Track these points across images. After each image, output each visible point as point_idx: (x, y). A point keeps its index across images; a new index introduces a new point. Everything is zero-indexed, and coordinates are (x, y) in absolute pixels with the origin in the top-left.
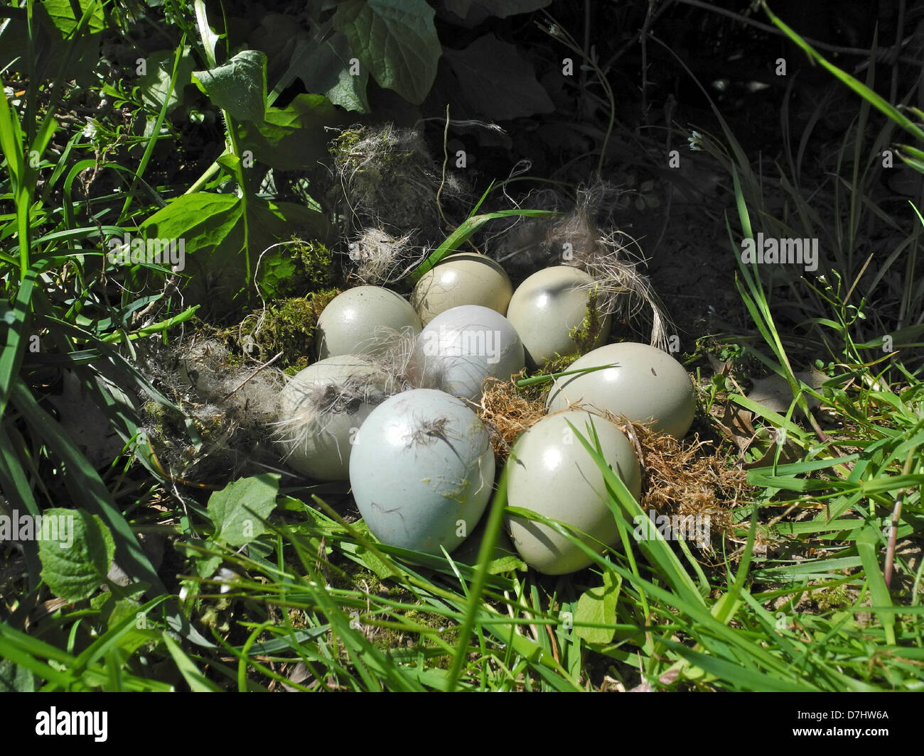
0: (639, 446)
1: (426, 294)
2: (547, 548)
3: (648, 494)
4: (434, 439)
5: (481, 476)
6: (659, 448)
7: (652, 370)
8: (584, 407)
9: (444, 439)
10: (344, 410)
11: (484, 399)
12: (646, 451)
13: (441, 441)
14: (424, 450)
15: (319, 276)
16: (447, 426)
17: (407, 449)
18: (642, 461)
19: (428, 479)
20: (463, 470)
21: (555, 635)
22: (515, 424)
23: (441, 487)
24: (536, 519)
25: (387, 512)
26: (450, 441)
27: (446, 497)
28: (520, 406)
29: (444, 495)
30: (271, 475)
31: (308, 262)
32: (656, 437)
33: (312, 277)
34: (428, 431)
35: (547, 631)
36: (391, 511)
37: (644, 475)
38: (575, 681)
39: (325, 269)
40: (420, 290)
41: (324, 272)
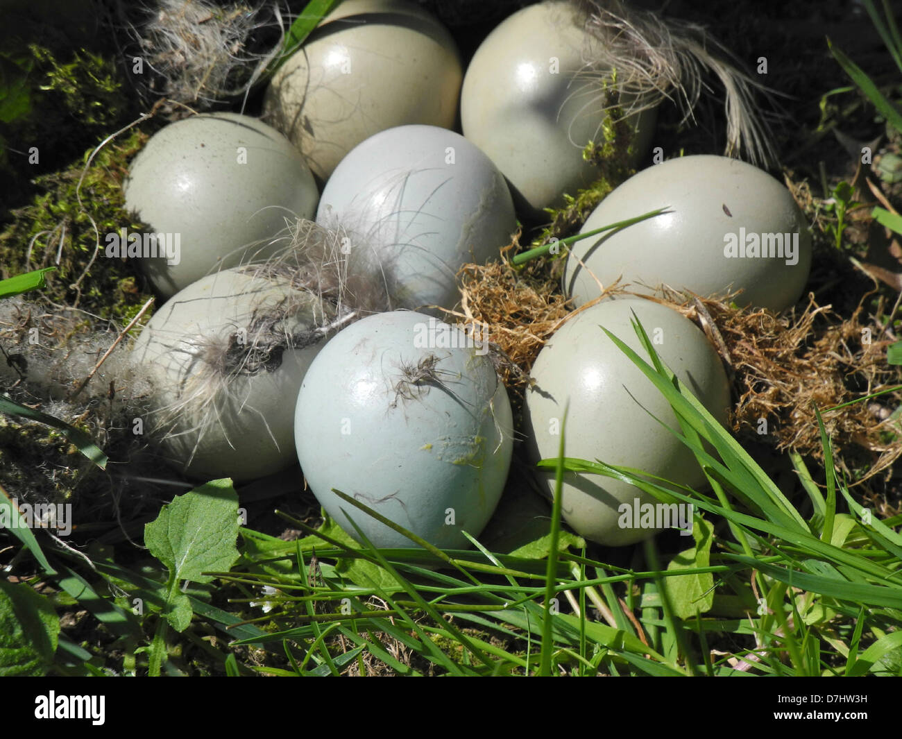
0: (718, 335)
1: (302, 106)
2: (606, 506)
3: (739, 405)
4: (426, 388)
5: (498, 427)
6: (752, 331)
7: (725, 209)
8: (626, 289)
9: (439, 385)
10: (262, 367)
11: (464, 301)
12: (731, 340)
13: (435, 390)
14: (415, 406)
15: (96, 111)
16: (438, 367)
17: (391, 410)
18: (727, 356)
19: (430, 445)
20: (473, 423)
21: (642, 624)
22: (526, 335)
23: (449, 452)
24: (588, 469)
25: (381, 501)
26: (448, 386)
27: (458, 465)
28: (527, 301)
29: (455, 462)
30: (215, 483)
31: (72, 90)
32: (745, 313)
33: (83, 116)
34: (414, 379)
35: (629, 619)
36: (385, 499)
37: (733, 377)
38: (672, 663)
39: (108, 98)
40: (287, 98)
41: (106, 105)
